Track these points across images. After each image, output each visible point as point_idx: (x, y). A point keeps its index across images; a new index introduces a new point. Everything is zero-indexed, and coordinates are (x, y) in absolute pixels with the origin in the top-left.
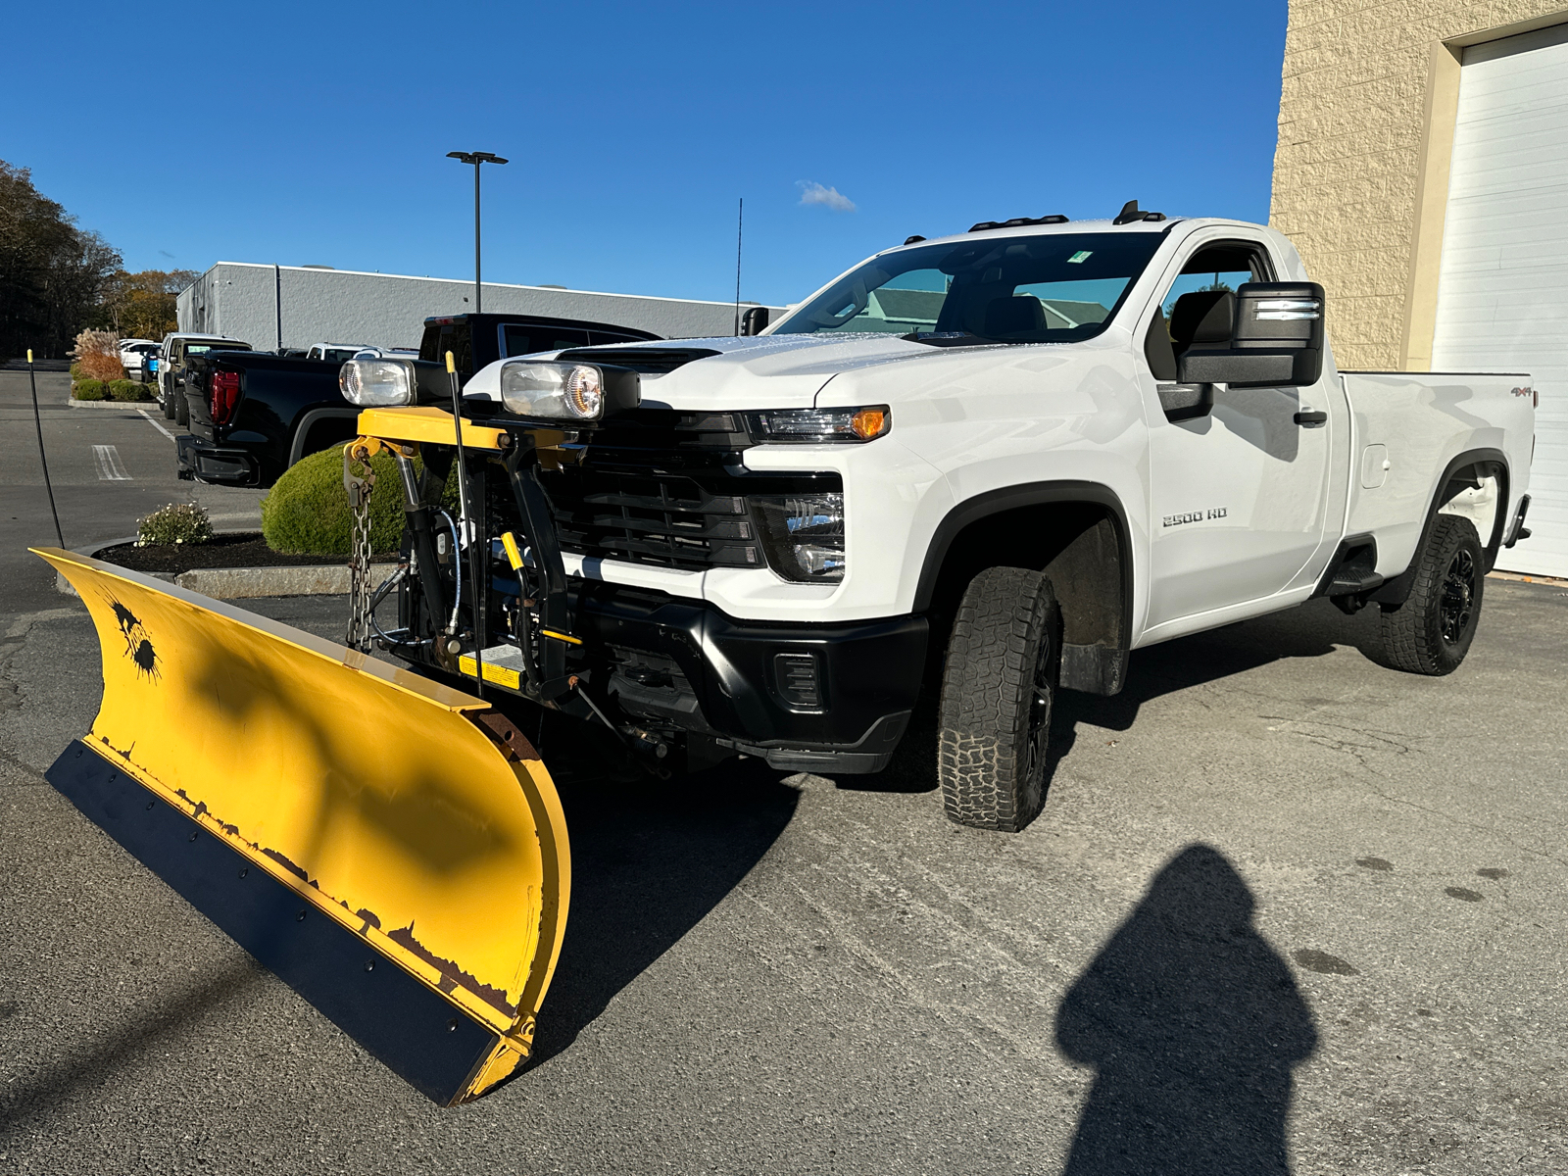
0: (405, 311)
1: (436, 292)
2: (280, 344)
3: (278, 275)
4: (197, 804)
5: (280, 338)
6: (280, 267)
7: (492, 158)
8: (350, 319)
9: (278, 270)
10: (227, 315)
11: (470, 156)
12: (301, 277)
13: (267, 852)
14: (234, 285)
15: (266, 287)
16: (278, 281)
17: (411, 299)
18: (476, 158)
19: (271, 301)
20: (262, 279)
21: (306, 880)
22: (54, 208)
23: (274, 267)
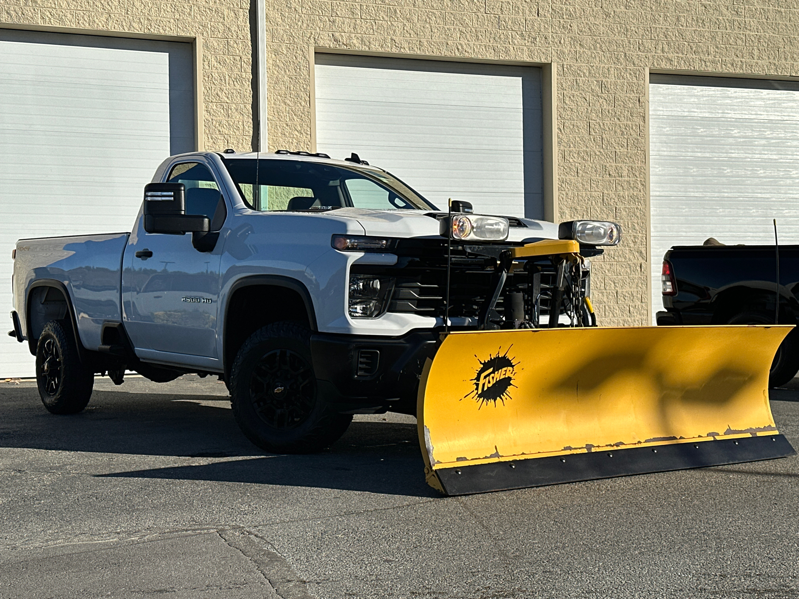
4: (585, 446)
13: (646, 441)
21: (677, 439)
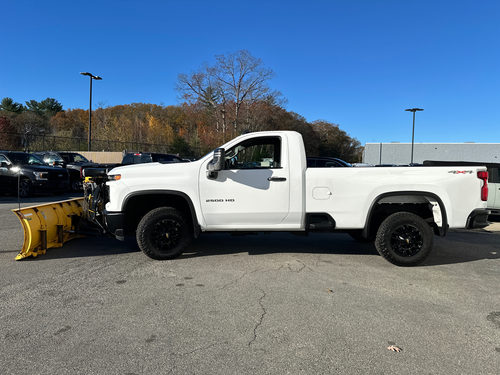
0: (416, 153)
1: (426, 147)
2: (380, 163)
3: (381, 145)
5: (380, 162)
6: (382, 143)
7: (418, 110)
8: (400, 156)
9: (381, 144)
10: (367, 156)
11: (412, 110)
12: (387, 145)
14: (369, 149)
15: (378, 149)
16: (381, 147)
17: (418, 149)
18: (414, 110)
19: (379, 152)
20: (377, 147)
22: (343, 133)
23: (380, 143)
